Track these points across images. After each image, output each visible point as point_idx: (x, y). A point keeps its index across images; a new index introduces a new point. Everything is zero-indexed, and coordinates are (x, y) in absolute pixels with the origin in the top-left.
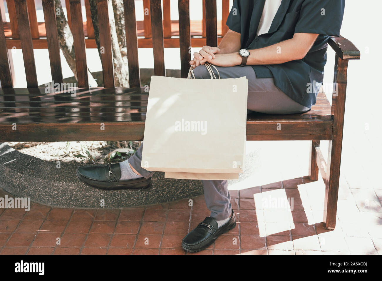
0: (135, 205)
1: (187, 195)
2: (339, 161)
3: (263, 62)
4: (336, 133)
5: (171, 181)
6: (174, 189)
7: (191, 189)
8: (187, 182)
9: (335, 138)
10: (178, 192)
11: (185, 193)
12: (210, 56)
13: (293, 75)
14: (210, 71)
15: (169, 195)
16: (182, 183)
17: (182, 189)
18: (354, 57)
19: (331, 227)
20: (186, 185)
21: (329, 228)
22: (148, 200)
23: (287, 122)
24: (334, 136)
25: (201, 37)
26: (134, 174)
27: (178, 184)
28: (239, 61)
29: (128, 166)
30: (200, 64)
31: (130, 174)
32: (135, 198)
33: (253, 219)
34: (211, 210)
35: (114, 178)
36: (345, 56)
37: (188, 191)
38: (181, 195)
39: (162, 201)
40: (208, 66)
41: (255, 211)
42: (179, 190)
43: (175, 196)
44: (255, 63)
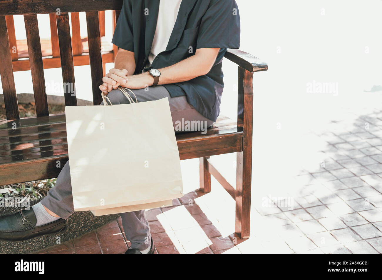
0: (35, 250)
1: (89, 229)
2: (250, 171)
3: (174, 81)
4: (247, 144)
5: (72, 216)
6: (75, 225)
7: (93, 221)
8: (88, 215)
9: (245, 148)
10: (80, 228)
11: (87, 226)
12: (123, 80)
13: (201, 90)
14: (127, 95)
15: (70, 233)
16: (83, 217)
17: (84, 224)
18: (263, 69)
19: (246, 236)
20: (87, 218)
21: (244, 237)
22: (49, 242)
23: (201, 139)
24: (245, 146)
25: (51, 57)
26: (50, 217)
27: (79, 218)
28: (151, 81)
29: (43, 210)
30: (113, 89)
31: (46, 217)
32: (34, 243)
33: (168, 242)
34: (133, 241)
35: (29, 225)
36: (255, 68)
37: (90, 224)
38: (83, 230)
39: (64, 240)
40: (123, 90)
41: (166, 233)
42: (80, 225)
43: (76, 232)
44: (166, 82)
